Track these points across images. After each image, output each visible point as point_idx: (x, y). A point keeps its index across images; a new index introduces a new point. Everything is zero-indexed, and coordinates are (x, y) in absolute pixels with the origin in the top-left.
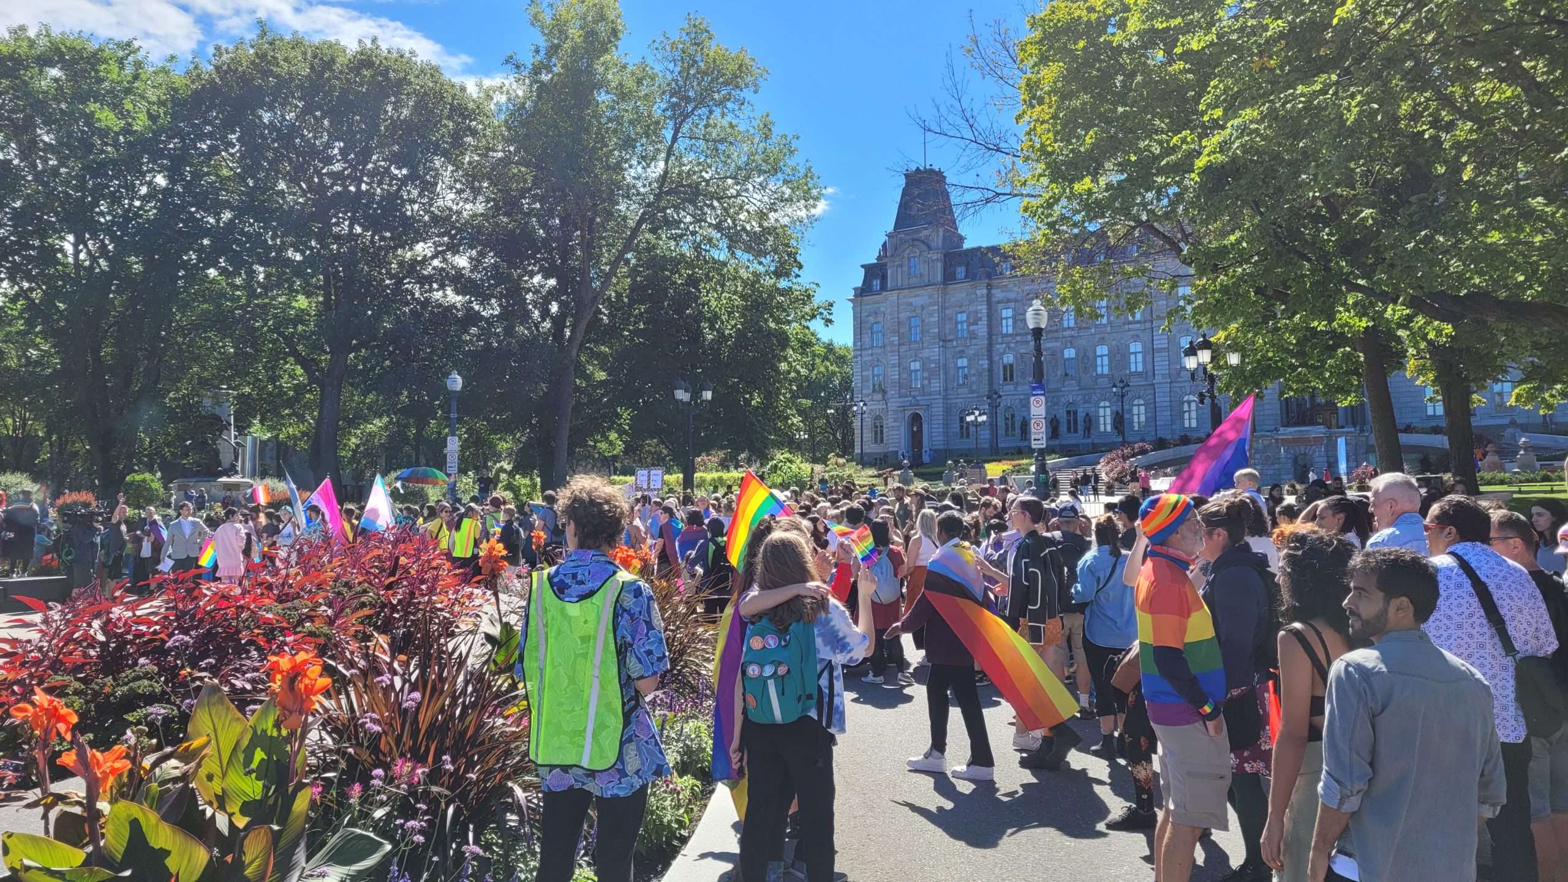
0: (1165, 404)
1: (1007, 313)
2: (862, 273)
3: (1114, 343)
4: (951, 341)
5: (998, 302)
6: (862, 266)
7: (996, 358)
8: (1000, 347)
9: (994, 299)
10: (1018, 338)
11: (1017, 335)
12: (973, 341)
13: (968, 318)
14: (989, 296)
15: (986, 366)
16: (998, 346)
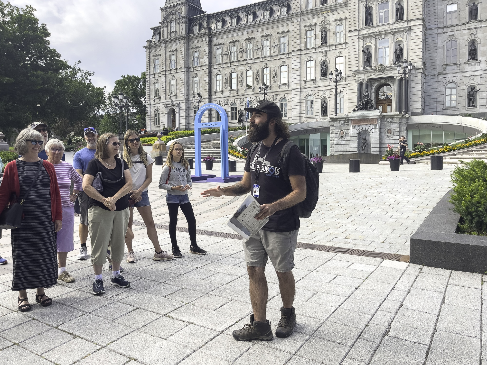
0: (297, 101)
1: (220, 52)
2: (152, 32)
3: (272, 66)
4: (191, 68)
5: (215, 45)
6: (151, 29)
7: (213, 77)
8: (215, 71)
9: (213, 44)
10: (224, 66)
11: (223, 64)
12: (202, 68)
13: (200, 55)
14: (210, 42)
15: (207, 81)
16: (214, 70)
